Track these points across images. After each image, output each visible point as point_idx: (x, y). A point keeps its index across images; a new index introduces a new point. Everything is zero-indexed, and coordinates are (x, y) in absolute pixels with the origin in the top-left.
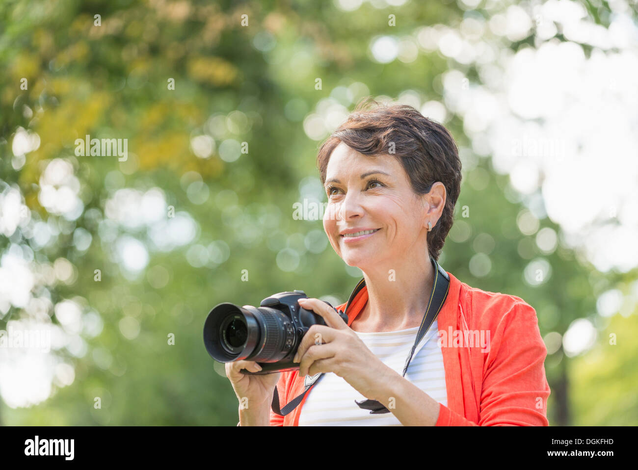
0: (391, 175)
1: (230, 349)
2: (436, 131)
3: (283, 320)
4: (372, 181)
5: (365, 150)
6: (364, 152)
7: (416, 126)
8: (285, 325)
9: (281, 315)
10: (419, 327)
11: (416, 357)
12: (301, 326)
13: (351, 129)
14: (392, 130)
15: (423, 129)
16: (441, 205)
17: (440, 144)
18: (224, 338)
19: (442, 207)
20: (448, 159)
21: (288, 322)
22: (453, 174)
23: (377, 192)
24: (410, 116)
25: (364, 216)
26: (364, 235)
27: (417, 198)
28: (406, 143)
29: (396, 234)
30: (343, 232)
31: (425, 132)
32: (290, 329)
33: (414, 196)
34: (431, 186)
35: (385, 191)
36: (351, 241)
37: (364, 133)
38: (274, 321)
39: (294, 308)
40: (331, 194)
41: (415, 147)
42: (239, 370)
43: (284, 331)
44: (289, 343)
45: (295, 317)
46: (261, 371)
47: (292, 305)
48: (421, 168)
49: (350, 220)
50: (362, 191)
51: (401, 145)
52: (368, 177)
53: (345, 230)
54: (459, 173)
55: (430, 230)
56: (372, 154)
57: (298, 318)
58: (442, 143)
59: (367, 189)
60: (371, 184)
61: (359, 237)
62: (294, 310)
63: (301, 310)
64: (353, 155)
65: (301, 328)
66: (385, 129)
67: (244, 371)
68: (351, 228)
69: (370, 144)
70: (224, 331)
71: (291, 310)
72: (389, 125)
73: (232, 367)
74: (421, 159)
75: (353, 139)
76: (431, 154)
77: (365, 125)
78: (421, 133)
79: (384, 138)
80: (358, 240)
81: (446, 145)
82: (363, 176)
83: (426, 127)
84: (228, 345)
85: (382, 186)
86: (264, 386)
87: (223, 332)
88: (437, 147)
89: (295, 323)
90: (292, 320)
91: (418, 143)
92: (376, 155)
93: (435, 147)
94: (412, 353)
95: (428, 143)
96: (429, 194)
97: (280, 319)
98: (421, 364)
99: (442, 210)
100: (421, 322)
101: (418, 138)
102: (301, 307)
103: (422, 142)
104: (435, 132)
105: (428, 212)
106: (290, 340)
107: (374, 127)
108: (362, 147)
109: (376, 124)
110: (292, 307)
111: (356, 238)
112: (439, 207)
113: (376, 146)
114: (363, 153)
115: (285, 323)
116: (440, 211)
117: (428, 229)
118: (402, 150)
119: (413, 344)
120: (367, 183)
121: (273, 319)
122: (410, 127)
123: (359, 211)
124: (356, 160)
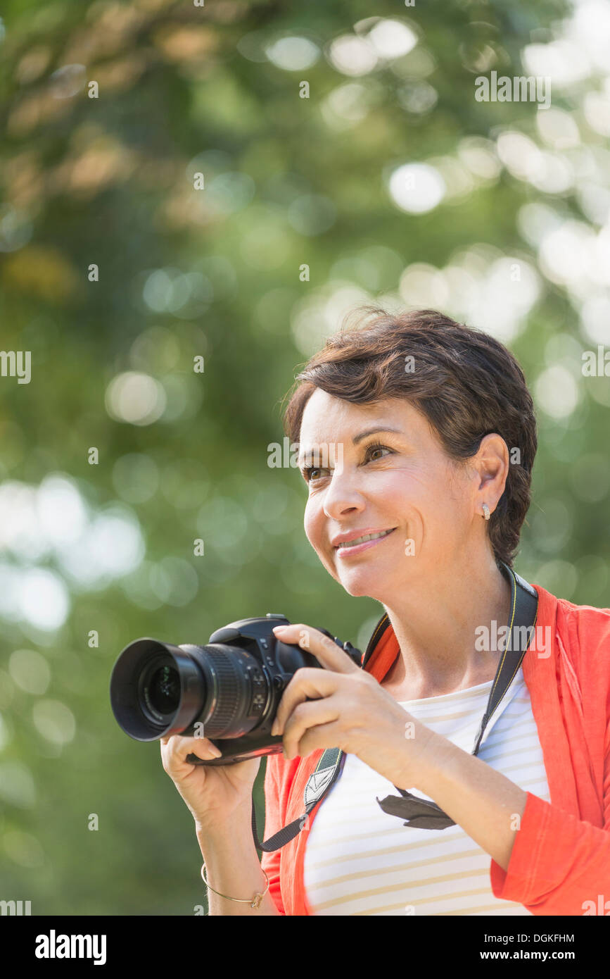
0: (403, 431)
1: (156, 718)
2: (479, 348)
3: (247, 662)
4: (372, 447)
5: (354, 396)
6: (354, 398)
7: (440, 343)
8: (249, 671)
9: (243, 655)
10: (493, 681)
11: (492, 733)
12: (280, 673)
13: (329, 362)
14: (396, 356)
15: (455, 347)
16: (501, 472)
17: (486, 368)
18: (147, 701)
19: (503, 475)
20: (503, 392)
21: (256, 666)
22: (518, 419)
23: (382, 466)
24: (431, 327)
25: (366, 509)
26: (371, 540)
27: (456, 466)
28: (424, 375)
29: (424, 535)
30: (335, 540)
31: (458, 351)
32: (258, 678)
33: (451, 463)
34: (479, 443)
35: (397, 461)
36: (351, 552)
37: (351, 367)
38: (231, 665)
39: (266, 643)
40: (310, 479)
41: (441, 378)
42: (184, 757)
43: (247, 681)
44: (259, 700)
45: (268, 658)
46: (221, 758)
47: (262, 638)
48: (456, 413)
49: (343, 517)
50: (359, 465)
51: (416, 379)
52: (366, 441)
53: (337, 537)
54: (529, 413)
55: (488, 517)
56: (367, 400)
57: (273, 660)
58: (490, 365)
59: (368, 461)
60: (373, 454)
61: (362, 545)
62: (266, 646)
63: (279, 645)
64: (336, 405)
65: (280, 675)
66: (386, 355)
67: (192, 759)
68: (347, 532)
69: (363, 384)
70: (146, 689)
71: (260, 646)
72: (391, 348)
73: (171, 752)
74: (454, 400)
75: (334, 379)
76: (472, 388)
77: (351, 353)
78: (451, 354)
79: (384, 371)
80: (361, 550)
81: (499, 368)
82: (357, 440)
83: (460, 343)
84: (153, 712)
85: (391, 452)
86: (232, 784)
87: (143, 690)
88: (481, 374)
89: (268, 668)
90: (263, 664)
91: (447, 371)
92: (374, 401)
93: (477, 375)
94: (484, 727)
95: (463, 369)
96: (476, 456)
97: (241, 662)
98: (501, 743)
99: (504, 481)
100: (495, 673)
101: (444, 362)
102: (279, 641)
103: (452, 369)
104: (477, 349)
105: (480, 488)
106: (259, 697)
107: (367, 354)
108: (348, 391)
109: (370, 348)
110: (263, 641)
111: (357, 547)
112: (499, 477)
113: (372, 385)
114: (351, 401)
115: (249, 668)
116: (502, 482)
117: (483, 517)
118: (419, 387)
119: (484, 711)
120: (365, 451)
121: (228, 661)
122: (431, 346)
123: (356, 502)
124: (342, 414)
